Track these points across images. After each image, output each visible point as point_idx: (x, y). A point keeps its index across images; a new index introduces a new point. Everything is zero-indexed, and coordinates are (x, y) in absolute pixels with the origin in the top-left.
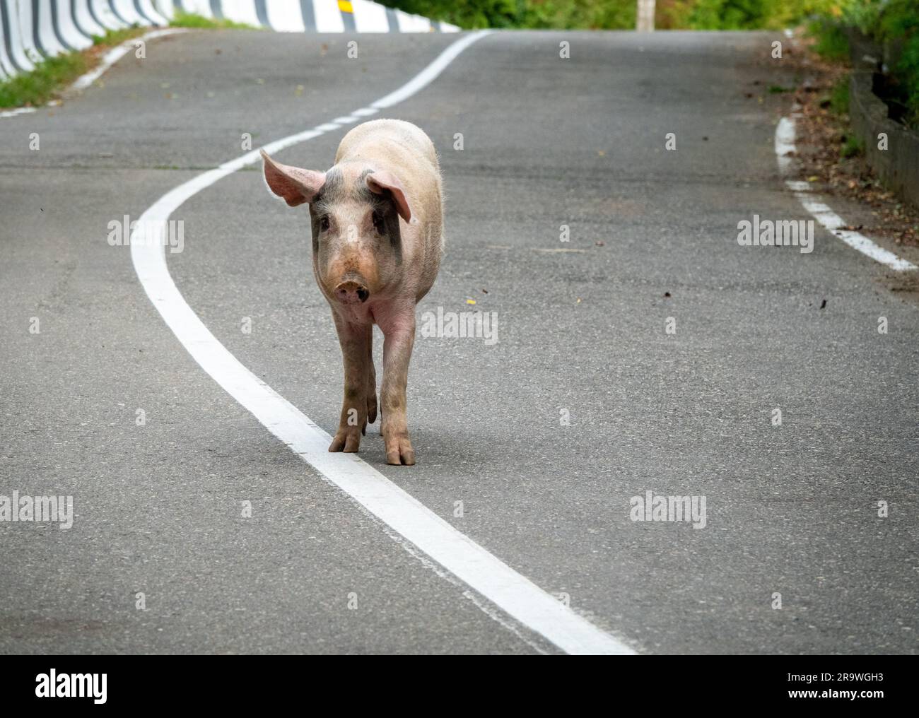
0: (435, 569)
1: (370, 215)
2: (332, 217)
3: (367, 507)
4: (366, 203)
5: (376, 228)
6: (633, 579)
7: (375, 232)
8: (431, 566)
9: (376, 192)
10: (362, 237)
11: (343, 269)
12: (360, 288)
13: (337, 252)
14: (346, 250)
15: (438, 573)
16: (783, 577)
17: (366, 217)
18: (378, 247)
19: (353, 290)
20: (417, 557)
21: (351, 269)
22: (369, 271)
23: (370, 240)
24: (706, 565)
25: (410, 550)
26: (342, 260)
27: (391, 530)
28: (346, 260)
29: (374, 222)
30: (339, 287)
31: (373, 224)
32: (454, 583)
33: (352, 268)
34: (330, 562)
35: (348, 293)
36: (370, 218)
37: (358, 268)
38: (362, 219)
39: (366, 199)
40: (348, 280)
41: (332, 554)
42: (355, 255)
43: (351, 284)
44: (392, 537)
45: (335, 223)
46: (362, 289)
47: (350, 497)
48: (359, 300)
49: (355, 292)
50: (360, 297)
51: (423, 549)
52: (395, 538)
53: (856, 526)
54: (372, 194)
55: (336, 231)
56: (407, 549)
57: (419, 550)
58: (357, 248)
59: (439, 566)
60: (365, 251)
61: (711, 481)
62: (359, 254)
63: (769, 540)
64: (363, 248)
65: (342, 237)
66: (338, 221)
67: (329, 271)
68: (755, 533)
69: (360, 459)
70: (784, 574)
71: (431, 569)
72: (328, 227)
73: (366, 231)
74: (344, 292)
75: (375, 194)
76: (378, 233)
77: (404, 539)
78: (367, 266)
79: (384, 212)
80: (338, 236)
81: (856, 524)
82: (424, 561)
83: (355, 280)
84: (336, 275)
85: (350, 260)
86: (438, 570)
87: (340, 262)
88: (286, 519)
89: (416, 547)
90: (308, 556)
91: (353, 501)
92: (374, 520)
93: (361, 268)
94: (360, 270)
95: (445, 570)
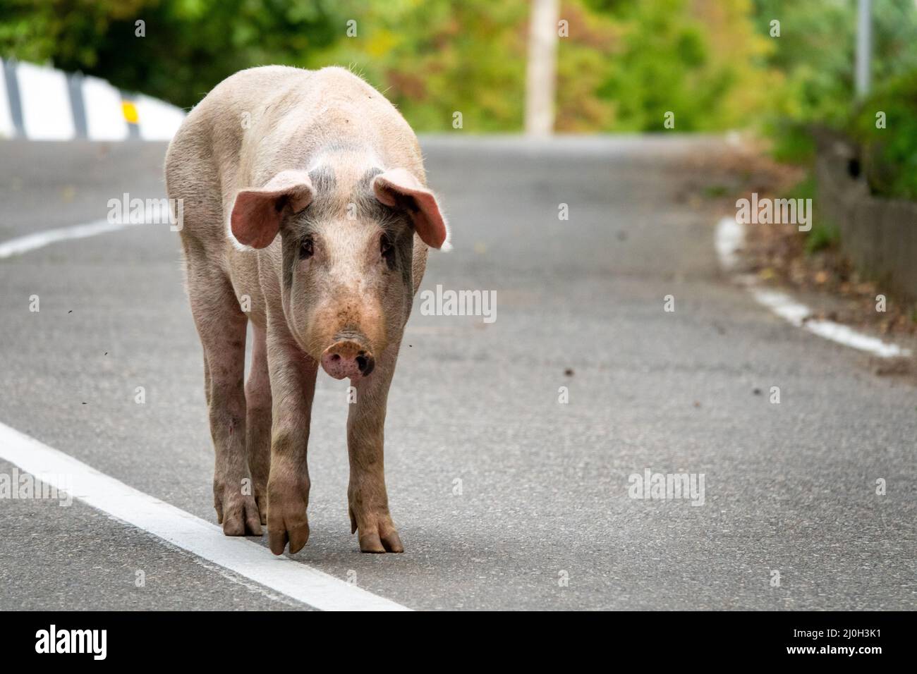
0: (264, 593)
1: (377, 239)
2: (319, 239)
3: (172, 542)
4: (371, 220)
5: (385, 259)
6: (534, 600)
7: (383, 266)
8: (260, 591)
9: (387, 203)
10: (364, 273)
11: (336, 322)
12: (362, 353)
13: (324, 294)
14: (339, 293)
15: (269, 596)
16: (737, 598)
17: (370, 244)
18: (386, 290)
19: (352, 354)
20: (241, 583)
21: (348, 324)
22: (374, 328)
23: (375, 277)
24: (633, 588)
25: (231, 578)
26: (333, 308)
27: (205, 561)
28: (340, 309)
29: (381, 250)
30: (331, 350)
31: (380, 254)
32: (291, 604)
33: (349, 322)
34: (123, 587)
35: (343, 360)
36: (377, 244)
37: (359, 322)
38: (366, 245)
39: (371, 214)
40: (342, 340)
41: (125, 581)
42: (354, 302)
43: (348, 347)
44: (205, 566)
45: (323, 248)
46: (366, 355)
47: (148, 533)
48: (359, 372)
49: (353, 358)
50: (360, 368)
51: (248, 577)
52: (211, 568)
53: (834, 558)
54: (382, 206)
55: (325, 261)
56: (226, 576)
57: (243, 577)
58: (357, 290)
59: (270, 591)
60: (368, 295)
61: (638, 520)
62: (361, 301)
63: (718, 569)
64: (366, 291)
65: (333, 271)
66: (329, 247)
67: (311, 324)
68: (697, 562)
69: (160, 501)
70: (739, 596)
71: (260, 593)
72: (311, 253)
73: (369, 263)
74: (336, 358)
75: (386, 206)
76: (387, 268)
77: (222, 568)
78: (372, 320)
79: (397, 234)
80: (327, 268)
81: (834, 556)
82: (248, 586)
83: (355, 341)
84: (324, 332)
85: (346, 309)
86: (269, 594)
87: (330, 310)
88: (61, 553)
89: (239, 575)
90: (92, 583)
91: (152, 537)
92: (182, 553)
93: (363, 321)
94: (361, 327)
95: (278, 594)
